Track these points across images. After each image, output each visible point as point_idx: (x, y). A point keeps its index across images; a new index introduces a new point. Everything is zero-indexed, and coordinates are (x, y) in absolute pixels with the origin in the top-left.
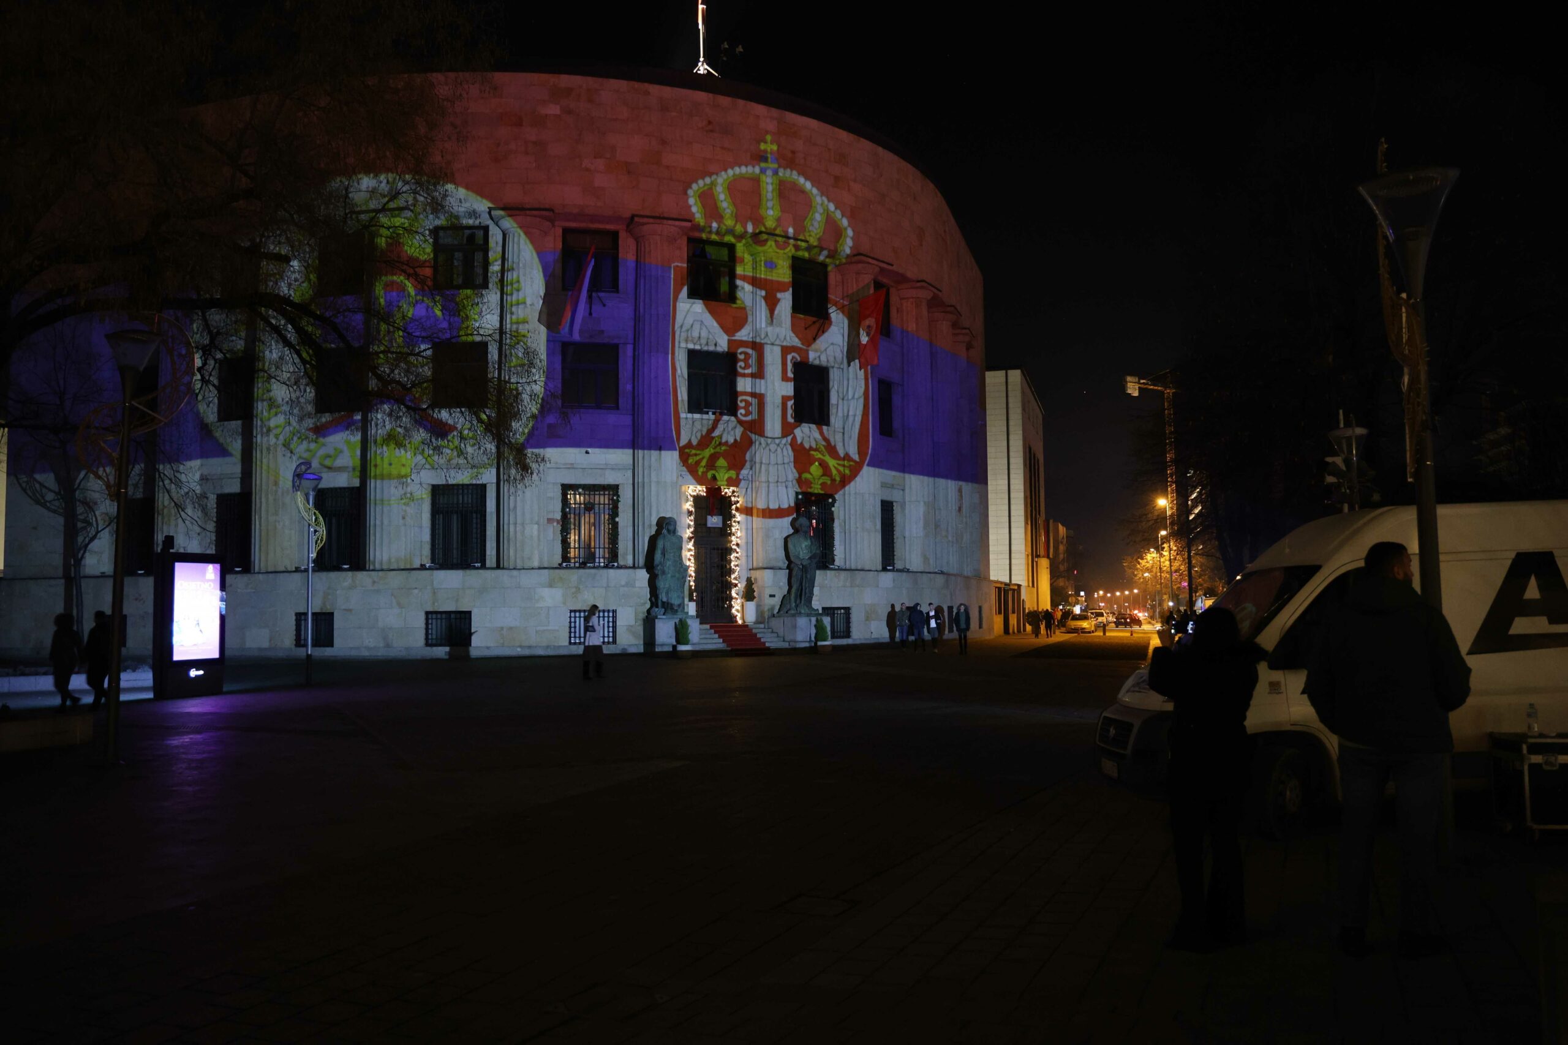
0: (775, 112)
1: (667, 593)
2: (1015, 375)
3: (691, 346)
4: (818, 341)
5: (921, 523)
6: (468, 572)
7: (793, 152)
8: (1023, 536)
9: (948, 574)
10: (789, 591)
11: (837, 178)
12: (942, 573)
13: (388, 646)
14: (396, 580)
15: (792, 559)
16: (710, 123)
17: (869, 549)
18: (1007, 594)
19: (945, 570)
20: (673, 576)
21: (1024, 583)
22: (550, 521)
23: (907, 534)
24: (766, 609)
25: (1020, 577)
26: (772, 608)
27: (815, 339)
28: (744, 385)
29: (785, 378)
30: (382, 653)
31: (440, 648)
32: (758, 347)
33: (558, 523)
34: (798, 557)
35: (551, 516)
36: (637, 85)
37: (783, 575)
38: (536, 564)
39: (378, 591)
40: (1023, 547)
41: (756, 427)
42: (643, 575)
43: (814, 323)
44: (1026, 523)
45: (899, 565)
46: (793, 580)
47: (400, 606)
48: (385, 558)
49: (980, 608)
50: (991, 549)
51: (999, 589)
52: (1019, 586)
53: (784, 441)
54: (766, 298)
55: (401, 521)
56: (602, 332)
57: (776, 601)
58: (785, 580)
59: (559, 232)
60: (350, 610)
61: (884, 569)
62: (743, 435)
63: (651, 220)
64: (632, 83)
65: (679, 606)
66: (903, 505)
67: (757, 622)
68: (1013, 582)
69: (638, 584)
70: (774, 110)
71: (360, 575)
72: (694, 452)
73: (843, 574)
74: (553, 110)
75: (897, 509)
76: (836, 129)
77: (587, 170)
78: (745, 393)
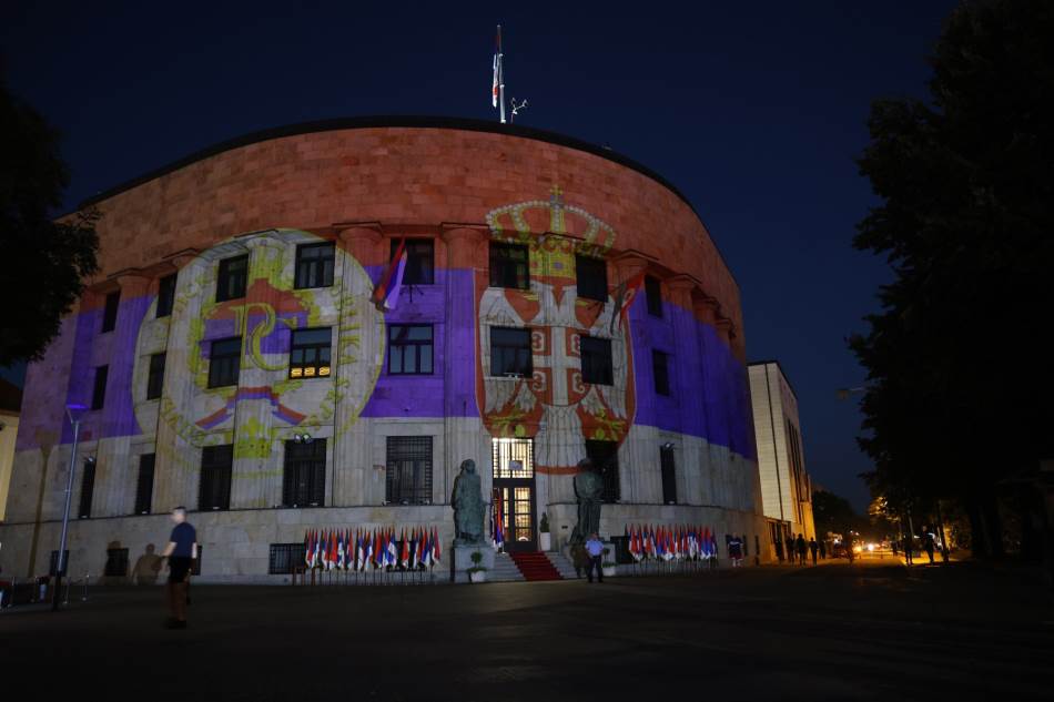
0: (556, 147)
1: (466, 524)
2: (773, 367)
3: (491, 323)
4: (600, 318)
5: (698, 466)
6: (306, 510)
7: (571, 175)
8: (789, 485)
9: (724, 509)
10: (579, 522)
11: (608, 195)
12: (719, 507)
13: (240, 574)
14: (249, 517)
15: (581, 494)
16: (503, 155)
17: (651, 485)
18: (779, 526)
19: (723, 505)
20: (471, 510)
21: (793, 521)
22: (375, 467)
23: (686, 474)
24: (559, 538)
25: (789, 515)
26: (565, 539)
27: (597, 316)
28: (538, 361)
29: (569, 353)
30: (235, 580)
31: (280, 576)
32: (547, 330)
33: (383, 467)
34: (584, 492)
35: (376, 463)
36: (446, 131)
37: (573, 509)
38: (361, 503)
39: (235, 528)
40: (789, 493)
41: (546, 397)
42: (450, 510)
43: (596, 304)
44: (791, 475)
45: (681, 501)
46: (582, 512)
47: (251, 540)
48: (243, 499)
49: (757, 538)
50: (763, 496)
51: (773, 524)
52: (789, 522)
53: (571, 407)
54: (553, 292)
55: (258, 470)
56: (420, 314)
57: (569, 532)
58: (575, 513)
59: (388, 241)
60: (214, 544)
61: (666, 503)
62: (537, 404)
63: (456, 226)
64: (442, 130)
65: (478, 536)
66: (682, 450)
67: (551, 551)
68: (785, 519)
69: (445, 518)
70: (554, 145)
71: (224, 514)
72: (497, 418)
73: (628, 508)
74: (383, 152)
75: (676, 454)
76: (607, 161)
77: (408, 193)
78: (539, 369)
